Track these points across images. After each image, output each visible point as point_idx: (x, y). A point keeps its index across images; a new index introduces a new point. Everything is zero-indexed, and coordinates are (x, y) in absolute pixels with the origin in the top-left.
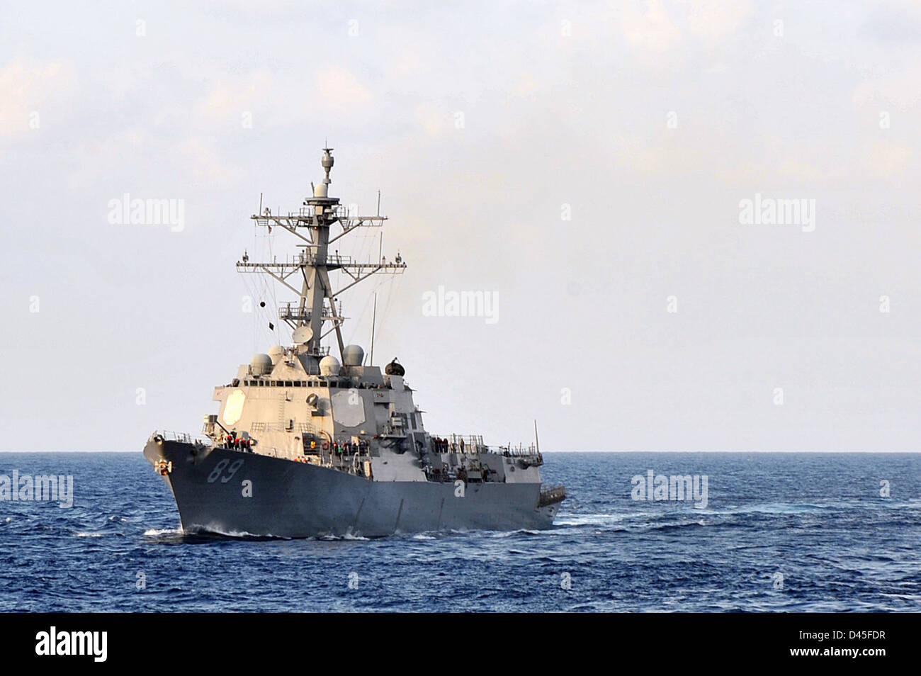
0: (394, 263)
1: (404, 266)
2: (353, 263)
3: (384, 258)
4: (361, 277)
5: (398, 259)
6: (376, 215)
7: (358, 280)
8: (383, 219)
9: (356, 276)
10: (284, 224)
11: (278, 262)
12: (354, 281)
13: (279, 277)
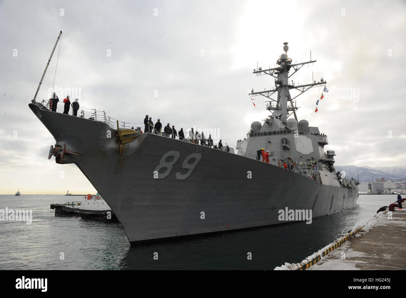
0: (320, 82)
1: (325, 83)
2: (300, 85)
3: (315, 81)
4: (304, 90)
5: (322, 80)
6: (309, 61)
7: (303, 92)
8: (313, 62)
9: (302, 90)
10: (269, 73)
11: (266, 90)
12: (301, 92)
13: (267, 96)
